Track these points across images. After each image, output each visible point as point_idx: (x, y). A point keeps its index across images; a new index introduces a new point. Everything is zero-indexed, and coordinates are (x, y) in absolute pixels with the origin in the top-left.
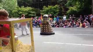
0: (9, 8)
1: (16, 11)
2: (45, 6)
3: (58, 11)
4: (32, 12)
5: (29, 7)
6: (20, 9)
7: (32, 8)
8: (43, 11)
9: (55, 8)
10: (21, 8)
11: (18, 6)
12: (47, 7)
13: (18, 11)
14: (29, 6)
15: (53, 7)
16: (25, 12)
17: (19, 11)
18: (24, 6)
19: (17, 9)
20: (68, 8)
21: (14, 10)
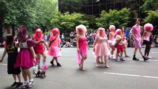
0: (45, 16)
1: (57, 20)
2: (103, 11)
3: (127, 18)
4: (82, 22)
6: (62, 16)
7: (82, 15)
8: (102, 19)
9: (121, 14)
10: (64, 15)
11: (59, 11)
12: (108, 12)
13: (60, 21)
14: (77, 12)
15: (119, 12)
16: (70, 22)
18: (68, 12)
19: (57, 16)
20: (146, 13)
21: (53, 19)
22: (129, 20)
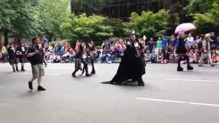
0: (52, 19)
1: (69, 24)
2: (133, 13)
3: (166, 23)
4: (104, 27)
5: (96, 14)
6: (76, 20)
7: (104, 18)
8: (131, 23)
9: (158, 18)
10: (79, 17)
11: (72, 13)
12: (140, 15)
13: (73, 26)
15: (154, 15)
16: (87, 27)
17: (75, 25)
18: (85, 14)
19: (69, 19)
21: (63, 24)
22: (168, 26)
